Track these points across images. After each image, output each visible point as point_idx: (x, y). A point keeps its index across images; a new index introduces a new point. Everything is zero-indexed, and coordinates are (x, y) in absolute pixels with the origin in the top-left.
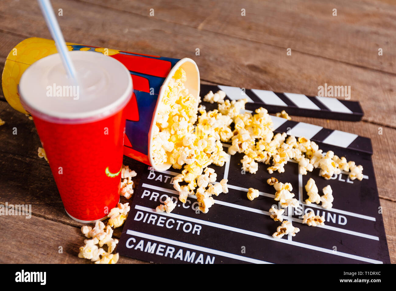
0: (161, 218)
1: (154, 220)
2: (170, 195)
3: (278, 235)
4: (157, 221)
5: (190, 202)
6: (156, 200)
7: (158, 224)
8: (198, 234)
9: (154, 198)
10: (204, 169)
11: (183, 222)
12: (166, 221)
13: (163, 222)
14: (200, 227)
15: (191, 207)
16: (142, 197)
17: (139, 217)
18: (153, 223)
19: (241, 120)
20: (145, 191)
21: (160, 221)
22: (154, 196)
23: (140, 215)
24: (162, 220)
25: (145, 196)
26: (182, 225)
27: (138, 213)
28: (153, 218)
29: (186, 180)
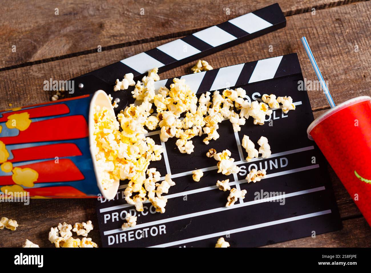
0: (129, 233)
1: (125, 238)
2: (128, 210)
3: (230, 203)
4: (127, 237)
5: (147, 208)
6: (118, 220)
7: (130, 240)
8: (165, 232)
9: (115, 219)
10: (146, 172)
11: (148, 229)
12: (134, 234)
13: (133, 236)
14: (164, 226)
15: (149, 212)
16: (105, 222)
17: (111, 241)
18: (125, 241)
19: (160, 102)
20: (105, 216)
21: (129, 236)
22: (115, 217)
23: (111, 239)
24: (131, 234)
25: (107, 221)
26: (149, 231)
27: (109, 237)
28: (123, 236)
29: (135, 191)
